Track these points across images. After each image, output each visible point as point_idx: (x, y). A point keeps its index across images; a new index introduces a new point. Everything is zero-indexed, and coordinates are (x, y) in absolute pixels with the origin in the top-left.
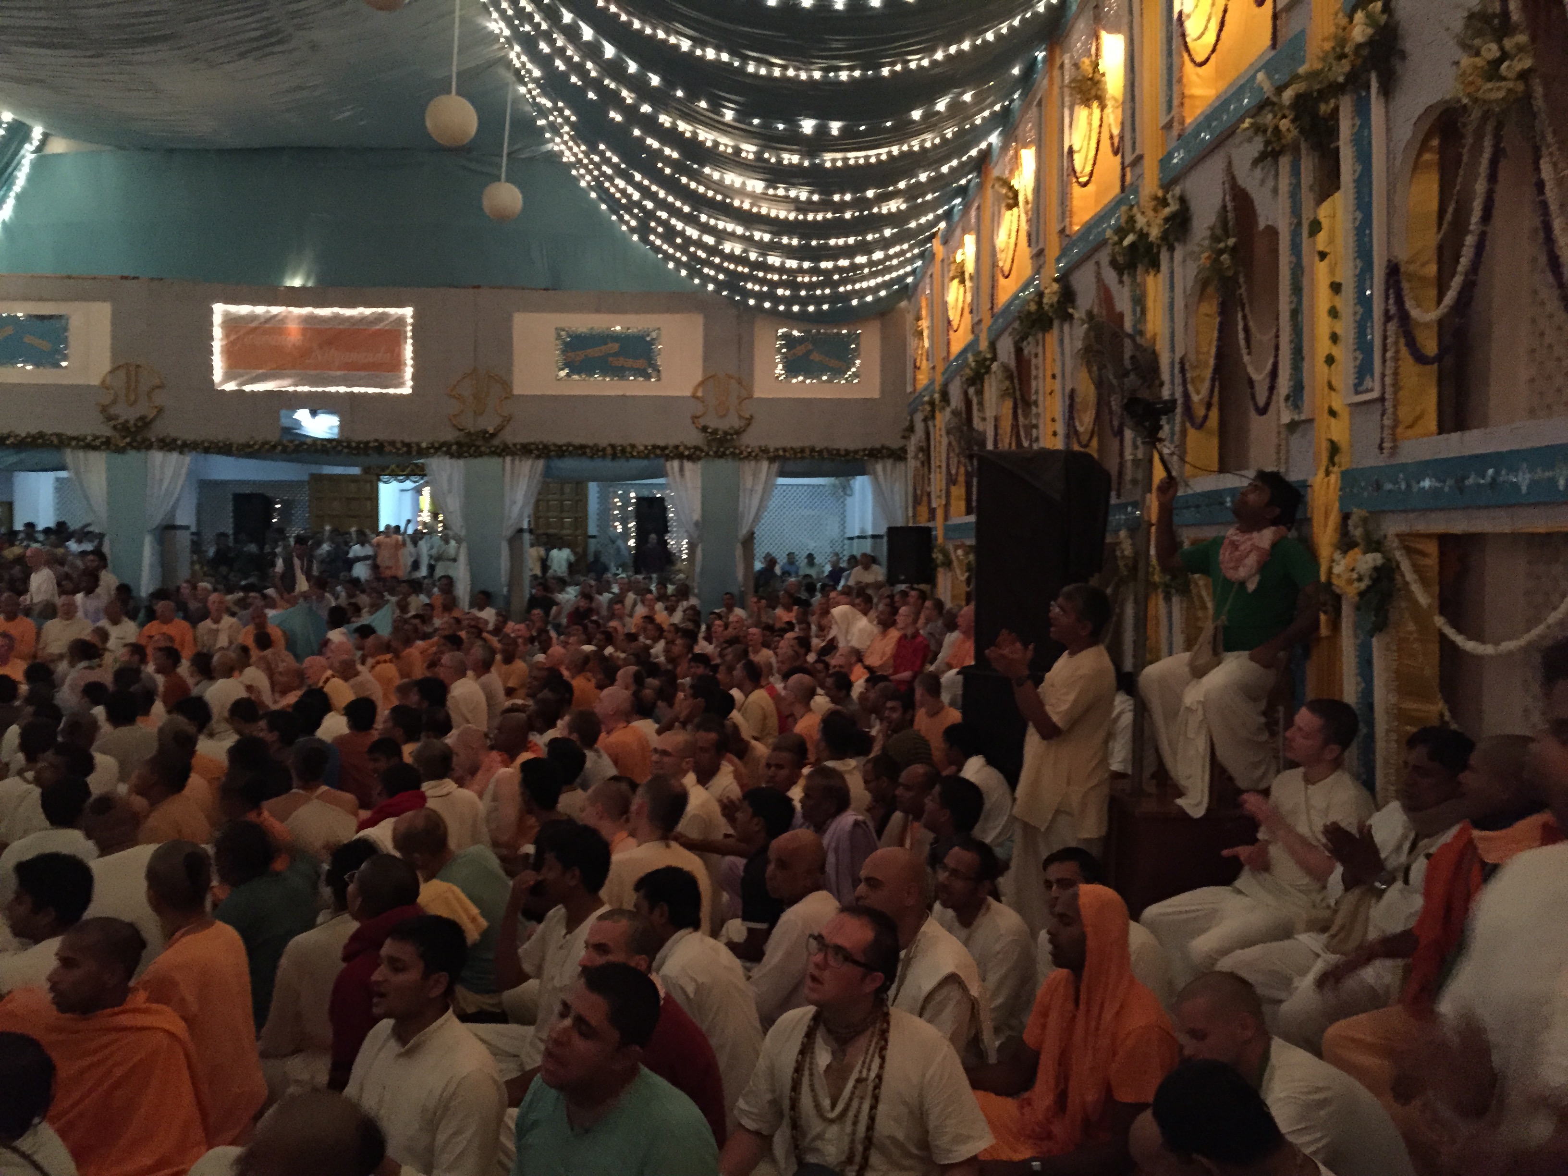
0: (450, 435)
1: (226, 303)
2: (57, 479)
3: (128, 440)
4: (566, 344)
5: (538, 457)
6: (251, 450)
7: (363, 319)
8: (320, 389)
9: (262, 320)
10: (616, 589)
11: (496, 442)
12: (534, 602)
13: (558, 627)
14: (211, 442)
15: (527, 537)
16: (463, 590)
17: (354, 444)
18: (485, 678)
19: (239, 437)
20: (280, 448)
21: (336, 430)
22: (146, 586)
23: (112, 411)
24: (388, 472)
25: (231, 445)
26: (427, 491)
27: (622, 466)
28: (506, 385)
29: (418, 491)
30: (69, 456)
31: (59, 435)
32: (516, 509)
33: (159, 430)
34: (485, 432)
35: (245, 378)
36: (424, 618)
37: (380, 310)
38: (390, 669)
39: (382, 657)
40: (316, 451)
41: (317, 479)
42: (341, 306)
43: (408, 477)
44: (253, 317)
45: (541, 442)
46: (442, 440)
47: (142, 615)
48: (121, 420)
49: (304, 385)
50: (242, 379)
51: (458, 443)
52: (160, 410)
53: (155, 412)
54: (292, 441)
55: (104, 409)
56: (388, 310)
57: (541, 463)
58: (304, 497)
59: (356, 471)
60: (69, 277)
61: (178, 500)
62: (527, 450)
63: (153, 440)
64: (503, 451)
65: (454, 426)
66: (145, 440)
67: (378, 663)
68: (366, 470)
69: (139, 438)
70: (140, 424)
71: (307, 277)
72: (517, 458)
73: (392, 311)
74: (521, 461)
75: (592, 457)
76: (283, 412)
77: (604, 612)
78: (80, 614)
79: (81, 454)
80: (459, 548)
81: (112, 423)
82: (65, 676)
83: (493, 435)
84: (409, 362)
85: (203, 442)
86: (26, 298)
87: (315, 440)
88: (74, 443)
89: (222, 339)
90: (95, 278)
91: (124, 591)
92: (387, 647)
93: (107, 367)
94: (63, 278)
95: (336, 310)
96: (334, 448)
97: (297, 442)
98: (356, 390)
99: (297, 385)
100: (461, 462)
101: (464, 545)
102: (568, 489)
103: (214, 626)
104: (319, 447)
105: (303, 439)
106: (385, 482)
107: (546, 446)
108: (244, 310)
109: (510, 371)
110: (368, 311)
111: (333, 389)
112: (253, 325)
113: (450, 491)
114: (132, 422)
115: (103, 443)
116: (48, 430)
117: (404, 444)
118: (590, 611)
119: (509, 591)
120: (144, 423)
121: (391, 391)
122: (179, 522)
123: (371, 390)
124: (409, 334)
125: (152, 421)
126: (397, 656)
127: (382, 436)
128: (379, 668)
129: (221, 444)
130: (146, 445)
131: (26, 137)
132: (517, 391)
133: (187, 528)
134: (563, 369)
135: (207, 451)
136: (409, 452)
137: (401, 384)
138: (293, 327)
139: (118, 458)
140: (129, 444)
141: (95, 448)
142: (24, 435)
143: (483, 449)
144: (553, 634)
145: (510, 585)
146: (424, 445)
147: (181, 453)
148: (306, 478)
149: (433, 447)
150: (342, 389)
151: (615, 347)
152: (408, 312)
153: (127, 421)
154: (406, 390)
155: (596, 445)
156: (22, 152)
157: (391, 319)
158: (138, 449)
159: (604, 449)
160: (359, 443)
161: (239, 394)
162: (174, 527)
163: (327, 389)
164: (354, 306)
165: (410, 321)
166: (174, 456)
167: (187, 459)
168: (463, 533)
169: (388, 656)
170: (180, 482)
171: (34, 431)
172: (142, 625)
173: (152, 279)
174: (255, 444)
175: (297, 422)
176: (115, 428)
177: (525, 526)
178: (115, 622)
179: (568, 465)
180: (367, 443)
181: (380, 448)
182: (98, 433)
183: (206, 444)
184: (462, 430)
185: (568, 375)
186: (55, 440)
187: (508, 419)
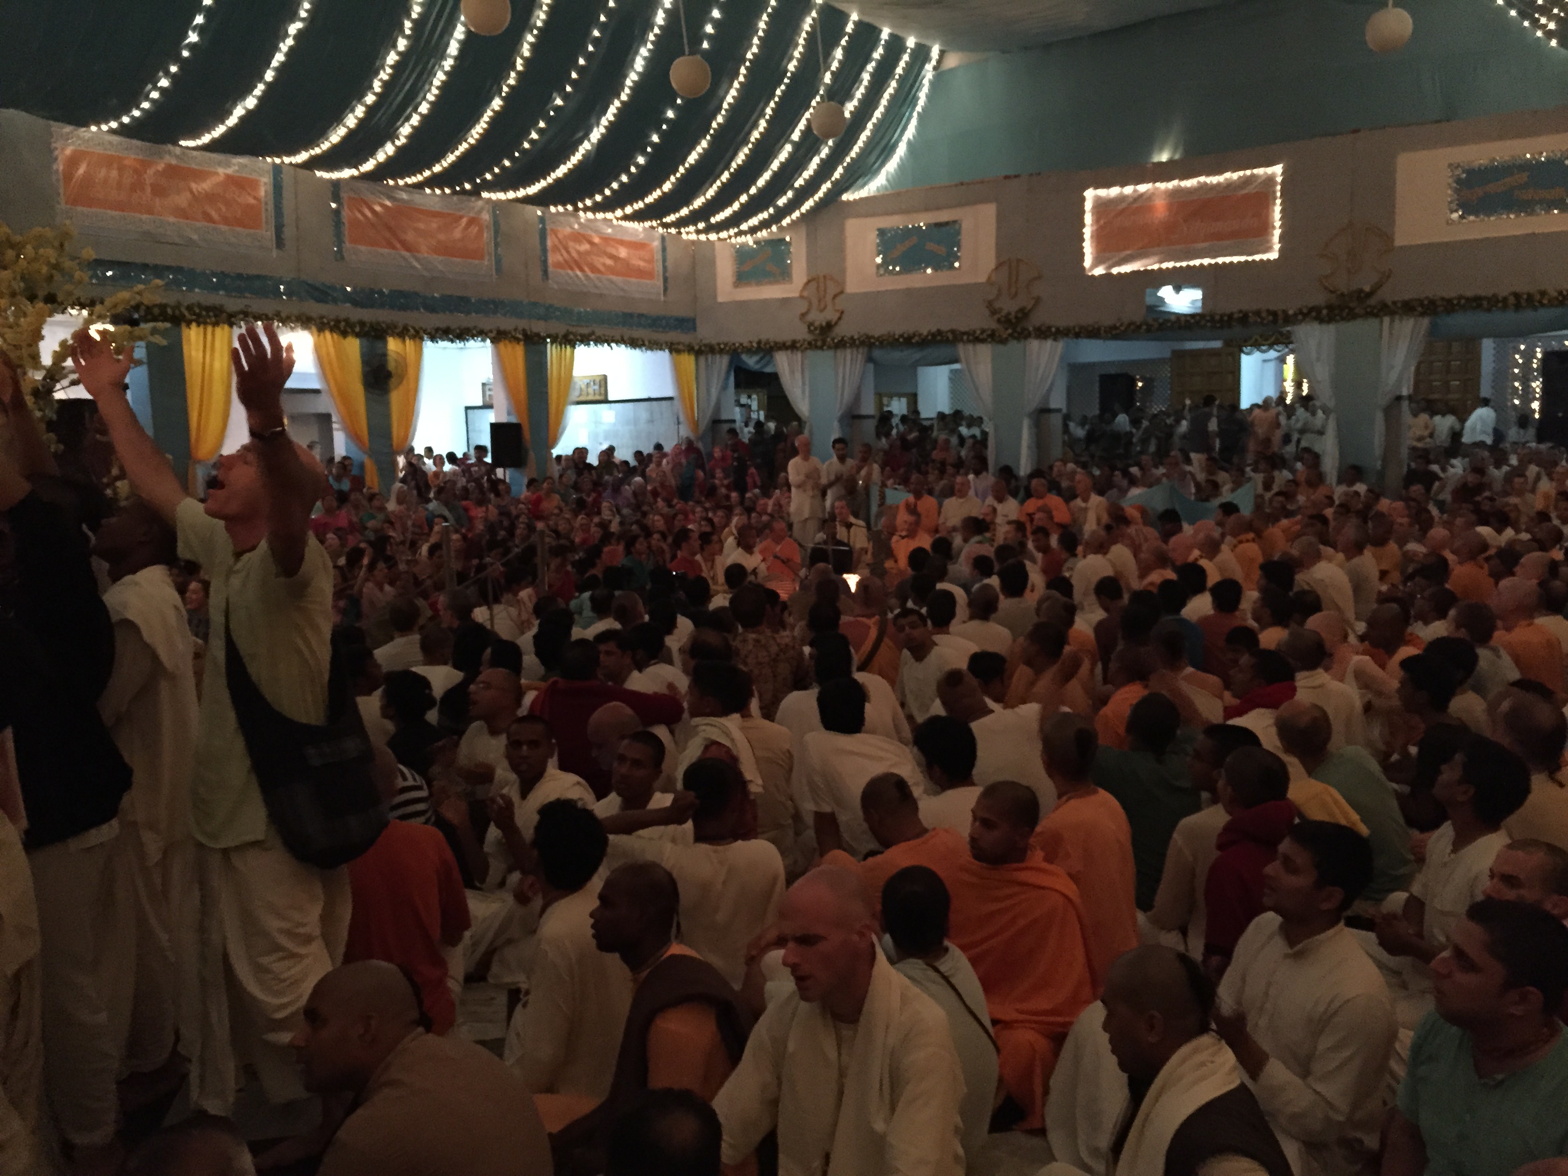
0: (1319, 298)
1: (1096, 188)
2: (952, 371)
3: (1010, 331)
4: (1459, 181)
5: (1423, 314)
6: (1118, 331)
7: (1229, 185)
8: (1184, 264)
9: (1131, 200)
10: (1514, 461)
11: (1373, 301)
12: (1412, 477)
13: (1441, 505)
14: (1081, 327)
15: (1405, 404)
16: (1330, 465)
17: (1217, 318)
18: (1356, 560)
19: (1107, 320)
20: (1144, 327)
21: (1200, 304)
22: (1024, 468)
23: (997, 305)
24: (1251, 342)
25: (1099, 329)
26: (1290, 359)
27: (1528, 315)
28: (1388, 237)
29: (1282, 360)
30: (962, 349)
31: (953, 332)
32: (1394, 376)
33: (1037, 319)
34: (1361, 291)
35: (1114, 260)
36: (1287, 495)
37: (1248, 172)
38: (1252, 549)
39: (1243, 537)
40: (1180, 328)
41: (1179, 355)
42: (1209, 174)
43: (1271, 346)
44: (1122, 198)
45: (1427, 298)
46: (1310, 305)
47: (1022, 493)
48: (1004, 313)
49: (1169, 261)
50: (1110, 262)
51: (1330, 307)
52: (1038, 300)
53: (1033, 302)
54: (1156, 320)
55: (990, 304)
56: (1256, 171)
57: (1425, 322)
58: (1166, 372)
59: (1217, 344)
60: (962, 184)
61: (1052, 384)
62: (1408, 308)
63: (1031, 329)
64: (1384, 310)
65: (1326, 288)
66: (1024, 329)
67: (1241, 542)
68: (1228, 343)
69: (1019, 329)
70: (1020, 315)
71: (1175, 150)
72: (1397, 317)
73: (1260, 171)
74: (1401, 320)
75: (1489, 310)
76: (1148, 291)
77: (1498, 486)
78: (971, 492)
79: (970, 347)
80: (1327, 419)
81: (996, 317)
82: (960, 551)
83: (1369, 295)
84: (1278, 224)
85: (1074, 327)
86: (927, 209)
87: (1179, 316)
88: (965, 337)
89: (1092, 225)
90: (982, 182)
91: (1007, 473)
92: (1249, 526)
93: (992, 265)
94: (956, 185)
95: (1202, 179)
96: (1198, 323)
97: (1161, 321)
98: (1220, 260)
99: (1161, 262)
100: (1332, 327)
101: (1332, 417)
102: (1456, 347)
103: (1083, 505)
104: (1183, 323)
105: (1167, 317)
106: (1248, 354)
107: (1432, 302)
108: (1114, 192)
109: (1391, 222)
110: (1235, 176)
111: (1196, 262)
112: (1120, 207)
113: (1318, 359)
114: (1013, 314)
115: (989, 336)
116: (944, 328)
117: (1269, 312)
118: (1480, 488)
119: (1384, 467)
120: (1024, 314)
121: (1257, 257)
122: (1053, 405)
123: (1236, 259)
124: (1279, 194)
125: (1030, 311)
126: (1259, 535)
127: (1245, 307)
128: (1241, 546)
129: (1090, 329)
130: (1023, 335)
131: (927, 59)
132: (1399, 242)
133: (1058, 411)
134: (1456, 211)
135: (1077, 335)
136: (1275, 321)
137: (1268, 249)
138: (1160, 204)
139: (1001, 348)
140: (1010, 335)
141: (983, 341)
142: (925, 333)
143: (1357, 311)
144: (1435, 511)
145: (1385, 459)
146: (1291, 312)
147: (1055, 340)
148: (1167, 354)
149: (1301, 313)
150: (1206, 261)
151: (1524, 177)
152: (1277, 170)
153: (1009, 314)
154: (1273, 255)
155: (1494, 295)
156: (923, 73)
157: (1259, 181)
158: (1018, 339)
159: (1505, 299)
160: (1222, 316)
161: (1108, 276)
162: (1049, 411)
163: (1192, 263)
164: (1220, 172)
165: (1279, 179)
166: (1049, 343)
167: (1060, 345)
168: (1331, 404)
169: (1251, 535)
170: (1055, 366)
171: (934, 330)
172: (1022, 502)
173: (1031, 175)
174: (1121, 325)
175: (1162, 300)
176: (999, 321)
177: (1405, 392)
178: (1000, 499)
179: (1461, 321)
180: (1231, 316)
181: (1244, 318)
182: (986, 327)
183: (1077, 330)
184: (1332, 292)
185: (1462, 217)
186: (950, 336)
187: (1386, 276)
